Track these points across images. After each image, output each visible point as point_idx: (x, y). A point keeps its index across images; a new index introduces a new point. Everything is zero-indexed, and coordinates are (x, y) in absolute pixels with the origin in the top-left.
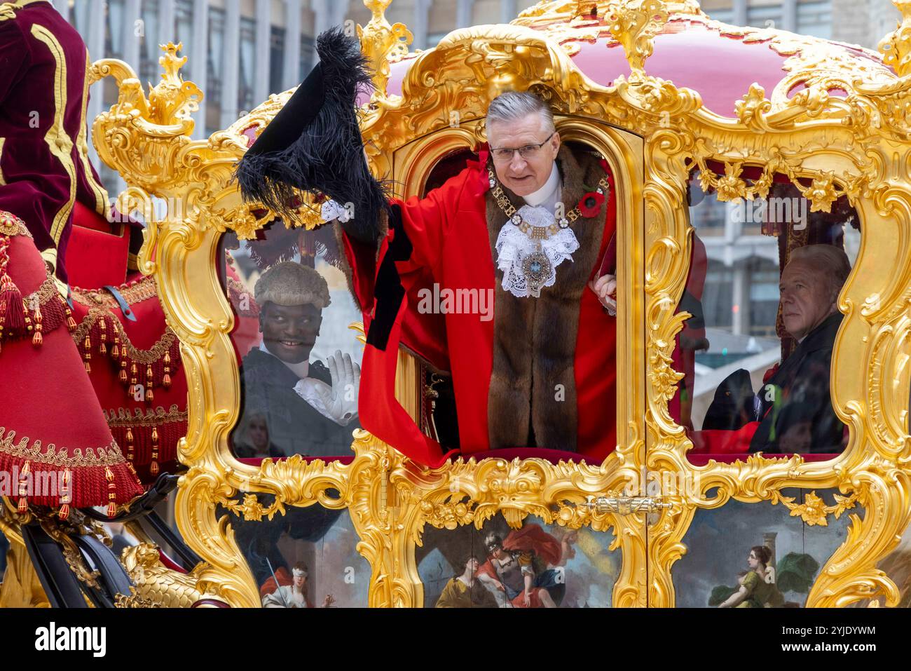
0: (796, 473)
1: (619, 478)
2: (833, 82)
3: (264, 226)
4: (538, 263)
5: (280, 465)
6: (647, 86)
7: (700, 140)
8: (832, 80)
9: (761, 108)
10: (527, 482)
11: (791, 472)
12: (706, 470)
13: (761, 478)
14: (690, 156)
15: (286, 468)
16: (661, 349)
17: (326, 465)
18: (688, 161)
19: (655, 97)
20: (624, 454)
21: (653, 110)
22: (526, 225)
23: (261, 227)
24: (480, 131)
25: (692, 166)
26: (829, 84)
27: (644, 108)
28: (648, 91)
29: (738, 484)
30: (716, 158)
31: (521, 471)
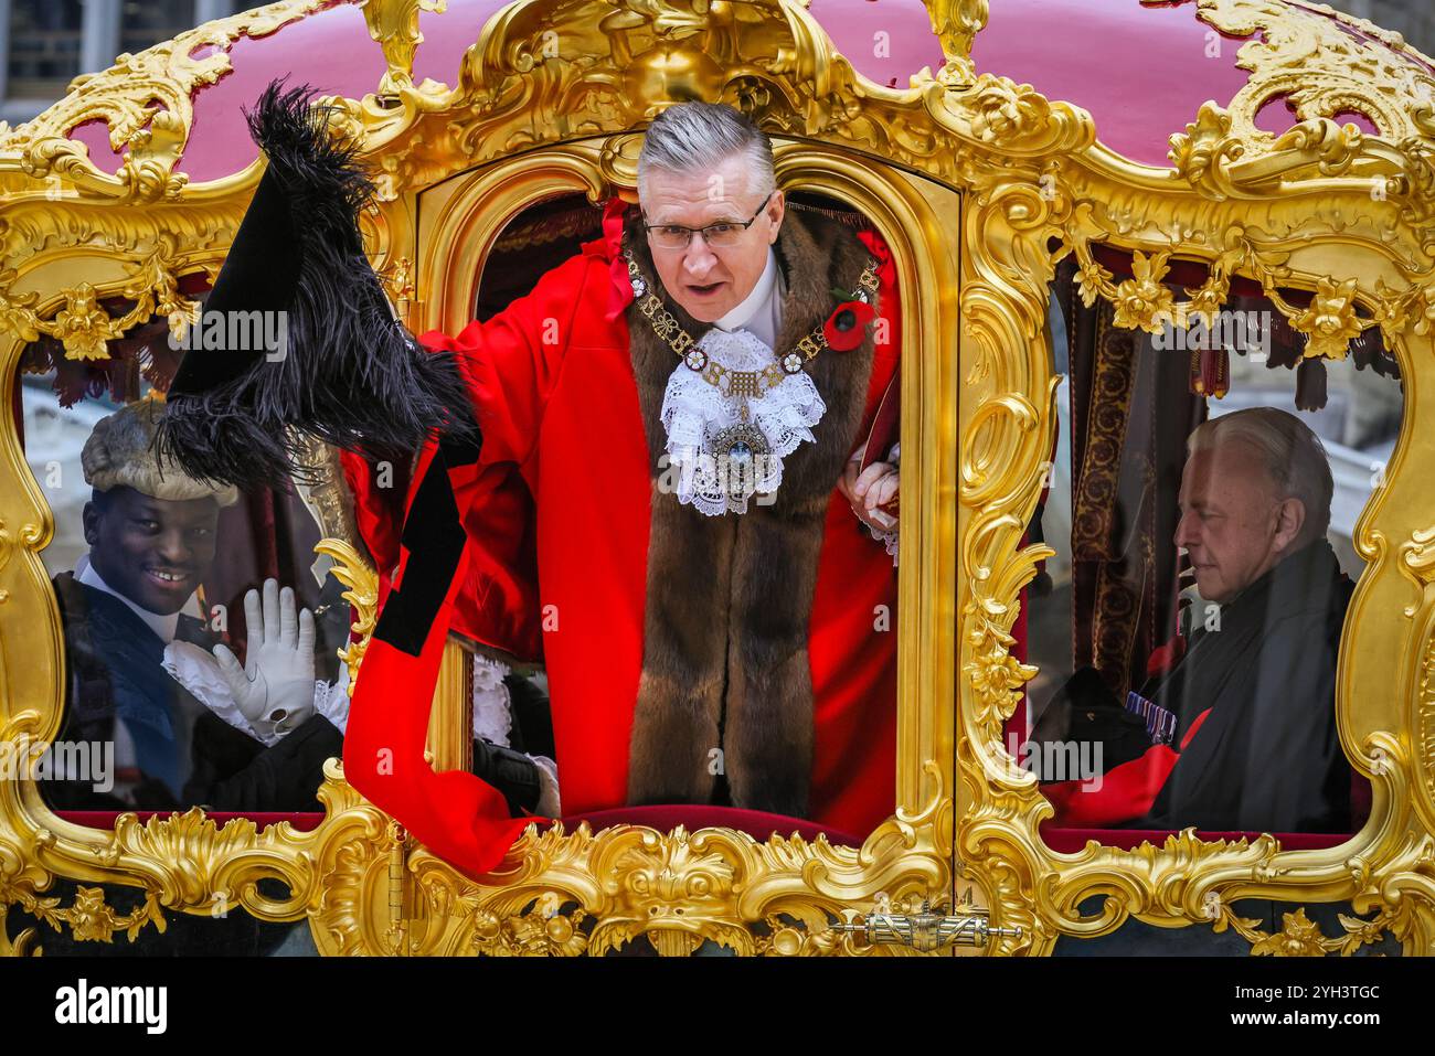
0: (1270, 872)
1: (904, 873)
2: (1344, 100)
3: (125, 332)
4: (745, 446)
5: (156, 828)
6: (993, 96)
7: (1085, 204)
8: (1342, 95)
9: (1225, 150)
10: (708, 879)
11: (1259, 870)
12: (1082, 861)
13: (1197, 880)
14: (1059, 234)
15: (170, 833)
16: (992, 618)
17: (260, 830)
18: (1054, 245)
19: (1008, 119)
20: (913, 825)
21: (998, 143)
22: (717, 369)
23: (119, 334)
24: (611, 161)
25: (1062, 255)
26: (1337, 103)
27: (981, 138)
28: (995, 107)
29: (1151, 891)
30: (1115, 241)
31: (692, 853)
